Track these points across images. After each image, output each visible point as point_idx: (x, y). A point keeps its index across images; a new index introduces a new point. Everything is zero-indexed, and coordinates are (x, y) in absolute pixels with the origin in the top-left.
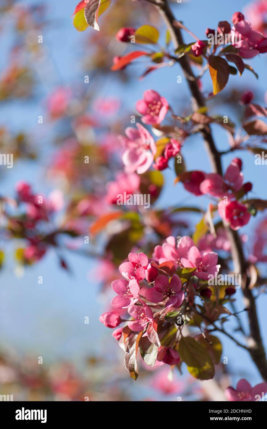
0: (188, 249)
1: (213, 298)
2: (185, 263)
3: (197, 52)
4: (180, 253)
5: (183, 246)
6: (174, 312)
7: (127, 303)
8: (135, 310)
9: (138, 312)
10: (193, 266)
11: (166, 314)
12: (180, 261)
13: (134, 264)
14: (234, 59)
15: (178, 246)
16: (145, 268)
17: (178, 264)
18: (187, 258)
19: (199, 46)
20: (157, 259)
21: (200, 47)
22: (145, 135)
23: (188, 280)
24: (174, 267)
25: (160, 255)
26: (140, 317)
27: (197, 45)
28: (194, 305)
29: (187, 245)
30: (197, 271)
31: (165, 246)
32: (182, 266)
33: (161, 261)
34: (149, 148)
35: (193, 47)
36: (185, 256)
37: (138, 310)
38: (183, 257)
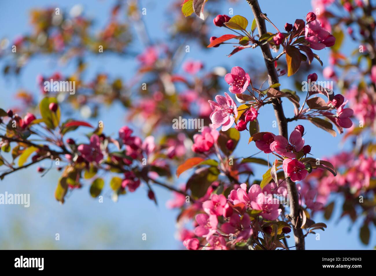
0: (256, 194)
1: (273, 234)
2: (254, 206)
3: (277, 42)
4: (250, 197)
5: (253, 191)
6: (242, 243)
7: (207, 232)
8: (212, 239)
9: (215, 240)
10: (260, 208)
11: (235, 244)
12: (250, 203)
13: (214, 203)
14: (306, 50)
15: (249, 191)
16: (223, 207)
17: (248, 205)
18: (255, 202)
19: (279, 37)
20: (232, 200)
21: (281, 38)
22: (230, 102)
23: (255, 219)
24: (245, 207)
25: (234, 197)
26: (216, 245)
27: (278, 36)
28: (258, 238)
29: (256, 191)
30: (263, 212)
31: (238, 191)
32: (251, 207)
33: (235, 202)
34: (232, 112)
35: (275, 38)
36: (254, 199)
37: (215, 239)
38: (252, 200)
